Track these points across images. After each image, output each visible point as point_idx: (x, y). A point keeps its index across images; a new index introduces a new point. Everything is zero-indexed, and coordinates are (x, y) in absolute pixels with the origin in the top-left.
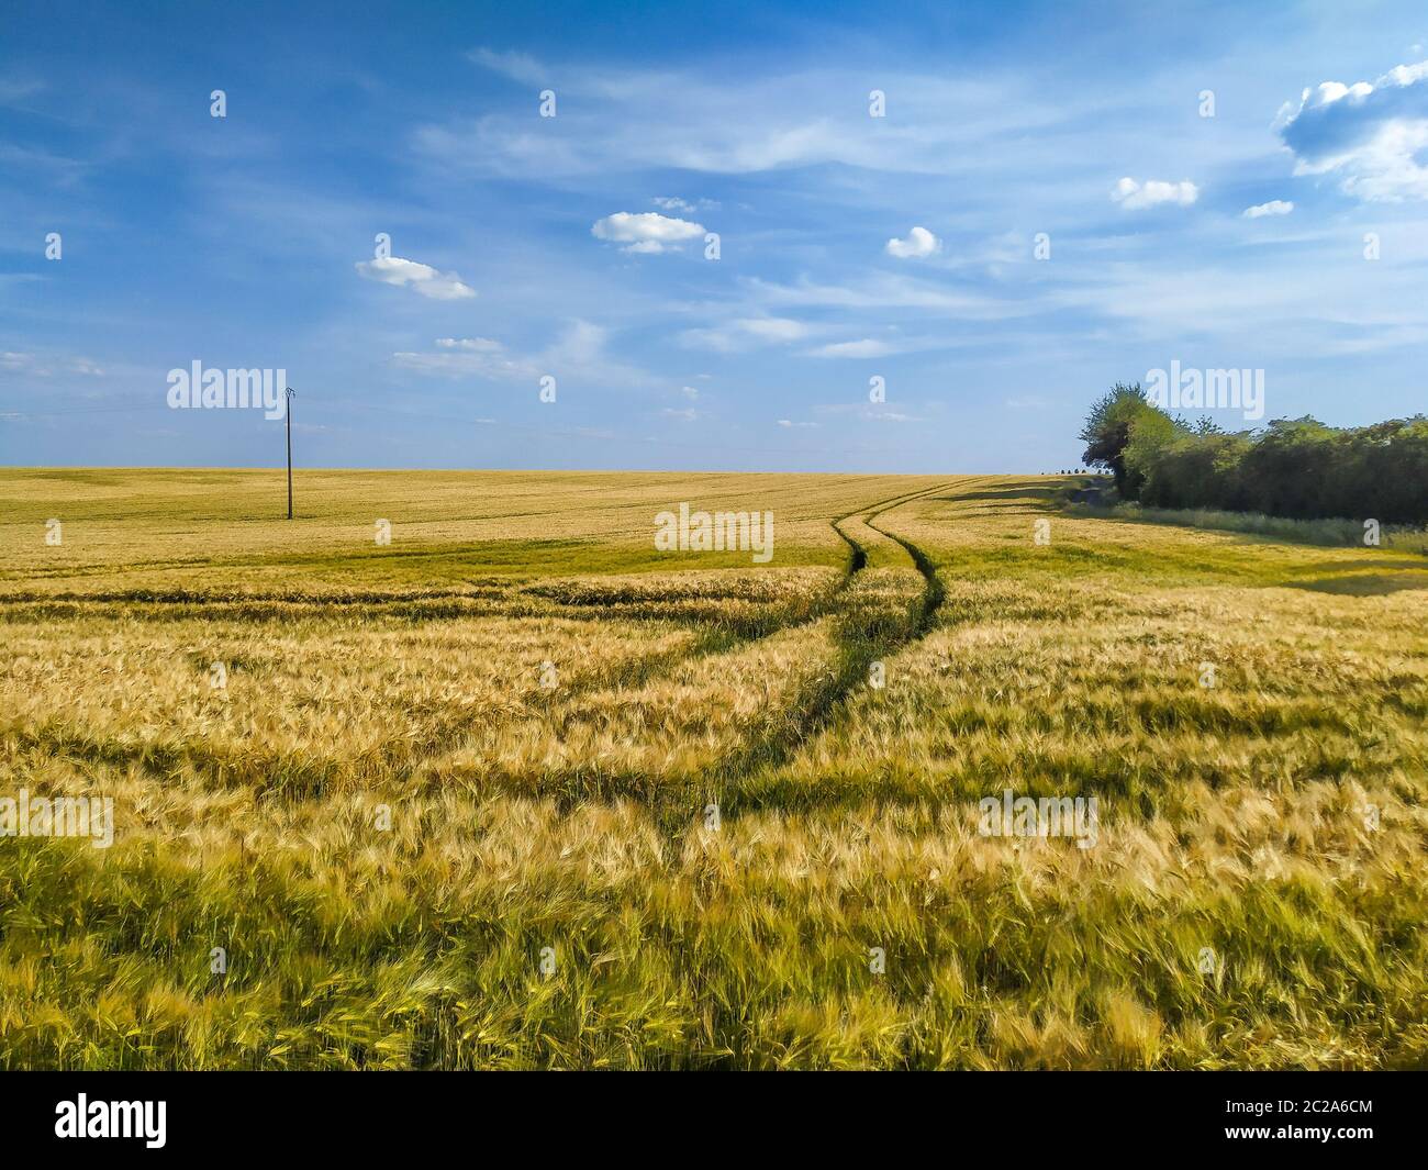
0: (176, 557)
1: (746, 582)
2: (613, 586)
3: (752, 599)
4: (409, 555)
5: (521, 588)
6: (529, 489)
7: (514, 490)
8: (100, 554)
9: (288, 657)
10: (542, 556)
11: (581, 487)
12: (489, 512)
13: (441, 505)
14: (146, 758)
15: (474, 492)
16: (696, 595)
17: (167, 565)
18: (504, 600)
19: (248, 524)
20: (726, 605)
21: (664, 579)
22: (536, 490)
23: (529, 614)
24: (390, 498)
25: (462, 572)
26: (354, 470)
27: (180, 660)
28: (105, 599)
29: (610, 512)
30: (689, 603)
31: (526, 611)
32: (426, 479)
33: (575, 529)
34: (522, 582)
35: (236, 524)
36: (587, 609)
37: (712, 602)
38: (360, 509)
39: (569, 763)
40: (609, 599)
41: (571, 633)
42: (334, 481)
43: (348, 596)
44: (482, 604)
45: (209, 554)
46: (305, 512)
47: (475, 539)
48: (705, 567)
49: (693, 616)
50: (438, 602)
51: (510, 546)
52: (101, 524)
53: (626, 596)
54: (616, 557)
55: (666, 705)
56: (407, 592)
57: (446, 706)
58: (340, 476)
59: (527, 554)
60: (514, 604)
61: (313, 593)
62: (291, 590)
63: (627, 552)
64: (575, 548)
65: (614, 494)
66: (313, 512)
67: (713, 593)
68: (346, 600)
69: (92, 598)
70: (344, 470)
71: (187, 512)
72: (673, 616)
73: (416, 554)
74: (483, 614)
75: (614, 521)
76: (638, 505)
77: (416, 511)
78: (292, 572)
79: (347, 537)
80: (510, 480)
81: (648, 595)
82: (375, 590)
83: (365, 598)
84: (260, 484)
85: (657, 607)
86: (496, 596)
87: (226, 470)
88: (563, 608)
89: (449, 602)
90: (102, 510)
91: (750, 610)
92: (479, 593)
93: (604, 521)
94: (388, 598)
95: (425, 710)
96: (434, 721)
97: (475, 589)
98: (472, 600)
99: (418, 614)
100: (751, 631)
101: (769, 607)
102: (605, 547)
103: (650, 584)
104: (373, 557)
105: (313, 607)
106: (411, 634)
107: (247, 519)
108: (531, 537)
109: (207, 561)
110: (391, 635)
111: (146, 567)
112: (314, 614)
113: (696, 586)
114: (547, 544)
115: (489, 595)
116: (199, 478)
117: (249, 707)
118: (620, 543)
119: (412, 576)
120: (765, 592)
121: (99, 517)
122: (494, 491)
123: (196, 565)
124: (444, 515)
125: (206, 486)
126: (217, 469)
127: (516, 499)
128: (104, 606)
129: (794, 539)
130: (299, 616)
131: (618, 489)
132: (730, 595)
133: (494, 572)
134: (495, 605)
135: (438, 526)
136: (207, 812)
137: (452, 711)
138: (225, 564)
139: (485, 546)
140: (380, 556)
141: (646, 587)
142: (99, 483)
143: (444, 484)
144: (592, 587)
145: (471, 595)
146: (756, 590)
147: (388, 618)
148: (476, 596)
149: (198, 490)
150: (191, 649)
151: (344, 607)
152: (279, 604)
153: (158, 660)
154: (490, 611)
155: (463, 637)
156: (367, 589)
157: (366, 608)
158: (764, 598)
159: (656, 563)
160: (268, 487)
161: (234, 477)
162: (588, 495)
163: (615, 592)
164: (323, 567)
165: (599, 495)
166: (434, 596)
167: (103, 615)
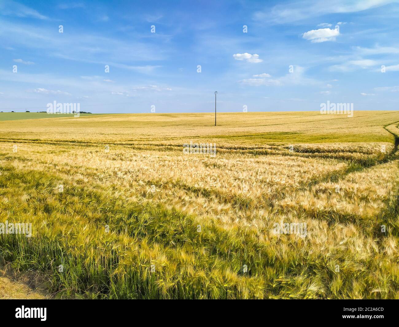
0: (192, 136)
1: (361, 147)
2: (313, 147)
3: (364, 153)
4: (248, 136)
5: (283, 147)
6: (278, 117)
7: (274, 117)
8: (175, 134)
9: (227, 164)
10: (286, 137)
11: (294, 116)
12: (267, 124)
13: (254, 122)
14: (202, 192)
15: (262, 118)
16: (343, 151)
17: (191, 138)
18: (280, 150)
19: (206, 127)
20: (354, 155)
21: (330, 145)
22: (280, 117)
23: (288, 155)
24: (240, 120)
25: (264, 141)
26: (230, 113)
27: (201, 164)
28: (179, 146)
29: (304, 124)
30: (341, 154)
31: (287, 154)
32: (249, 115)
33: (293, 129)
34: (283, 145)
35: (203, 127)
36: (306, 154)
37: (350, 154)
38: (233, 123)
39: (325, 208)
40: (312, 151)
41: (305, 162)
42: (226, 116)
43: (236, 148)
44: (274, 151)
45: (199, 135)
46: (219, 124)
47: (265, 132)
48: (342, 142)
49: (343, 158)
50: (261, 150)
51: (275, 133)
52: (174, 127)
53: (318, 151)
54: (310, 138)
55: (351, 190)
56: (251, 147)
57: (277, 184)
58: (227, 114)
59: (282, 136)
60: (283, 152)
61: (226, 146)
62: (221, 145)
63: (312, 136)
64: (295, 135)
65: (304, 118)
66: (221, 124)
67: (349, 150)
68: (235, 149)
69: (176, 146)
70: (228, 113)
71: (192, 124)
72: (336, 158)
73: (250, 136)
74: (274, 154)
75: (305, 127)
76: (312, 121)
77: (247, 124)
78: (220, 140)
79: (230, 131)
80: (273, 115)
81: (325, 150)
82: (242, 146)
83: (240, 148)
84: (208, 117)
85: (330, 154)
86: (277, 149)
87: (200, 113)
88: (298, 153)
89: (264, 150)
90: (174, 123)
91: (364, 157)
92: (272, 148)
93: (302, 127)
94: (246, 148)
95: (271, 184)
96: (274, 188)
97: (270, 147)
98: (270, 150)
99: (256, 153)
100: (365, 164)
101: (371, 156)
102: (305, 134)
103: (326, 147)
104: (238, 136)
105: (227, 150)
106: (257, 159)
107: (205, 126)
108: (281, 131)
109: (199, 137)
110: (252, 160)
111: (186, 138)
112: (227, 152)
113: (343, 148)
114: (286, 133)
115: (274, 149)
116: (194, 115)
117: (223, 179)
118: (309, 133)
119: (251, 142)
120: (368, 151)
121: (173, 125)
122: (268, 118)
123: (196, 138)
124: (254, 125)
125: (196, 117)
126: (199, 113)
127: (274, 120)
128: (179, 148)
129: (372, 133)
130: (224, 153)
131: (305, 117)
132: (355, 151)
133: (274, 142)
134: (277, 151)
135: (254, 128)
136: (222, 210)
137: (279, 185)
138: (203, 138)
139: (269, 134)
140: (241, 136)
141: (324, 148)
142: (173, 117)
143: (254, 116)
144: (306, 147)
145: (269, 148)
146: (365, 150)
147: (248, 154)
148: (271, 148)
149: (194, 118)
150: (203, 161)
151: (235, 150)
152: (219, 149)
153: (196, 163)
154: (276, 153)
155: (273, 161)
156: (240, 146)
157: (241, 151)
158: (368, 153)
159: (323, 140)
160: (210, 118)
161: (202, 115)
162: (296, 119)
163: (314, 149)
164: (227, 139)
165: (299, 119)
166: (259, 148)
167: (179, 150)
